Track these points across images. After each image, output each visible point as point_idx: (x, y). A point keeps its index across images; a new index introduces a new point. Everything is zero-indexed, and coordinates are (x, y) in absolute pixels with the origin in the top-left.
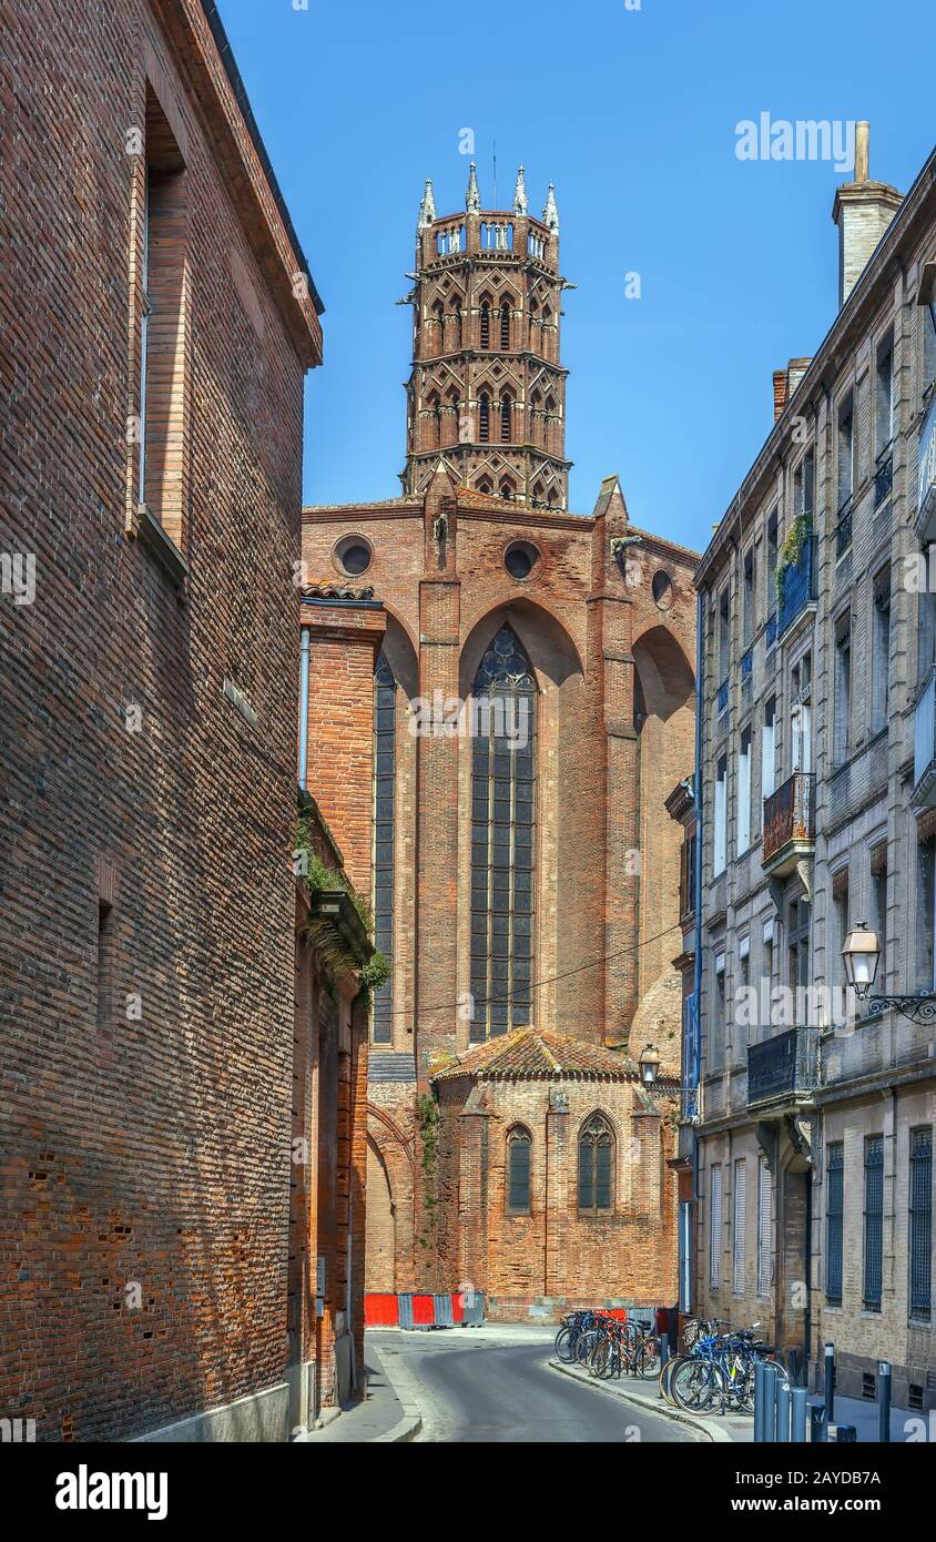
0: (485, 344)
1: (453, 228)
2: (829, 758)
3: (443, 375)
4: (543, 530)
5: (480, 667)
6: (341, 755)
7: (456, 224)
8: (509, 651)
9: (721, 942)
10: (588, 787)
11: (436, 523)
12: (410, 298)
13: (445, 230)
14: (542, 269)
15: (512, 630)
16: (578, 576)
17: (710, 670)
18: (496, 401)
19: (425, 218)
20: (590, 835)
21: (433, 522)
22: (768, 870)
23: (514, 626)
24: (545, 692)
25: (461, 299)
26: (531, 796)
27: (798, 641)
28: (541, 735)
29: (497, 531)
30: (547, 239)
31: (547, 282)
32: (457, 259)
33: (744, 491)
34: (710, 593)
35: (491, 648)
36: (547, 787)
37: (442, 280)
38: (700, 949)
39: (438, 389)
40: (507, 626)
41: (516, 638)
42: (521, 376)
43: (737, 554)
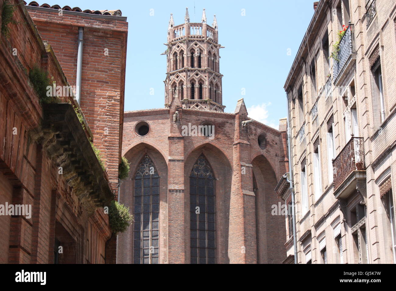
0: (192, 66)
1: (180, 28)
2: (371, 126)
3: (177, 77)
4: (215, 118)
5: (192, 170)
6: (101, 99)
7: (182, 27)
8: (203, 164)
9: (309, 246)
10: (236, 215)
11: (174, 115)
12: (166, 52)
13: (178, 29)
14: (212, 41)
15: (204, 156)
16: (229, 135)
17: (294, 124)
18: (197, 85)
19: (170, 25)
20: (238, 234)
21: (173, 115)
22: (338, 195)
23: (205, 155)
24: (218, 179)
25: (183, 51)
26: (214, 220)
27: (346, 80)
28: (217, 196)
29: (198, 119)
30: (214, 32)
31: (214, 46)
32: (182, 38)
33: (309, 31)
34: (292, 91)
35: (196, 163)
36: (220, 216)
37: (177, 45)
38: (297, 253)
39: (176, 82)
40: (202, 155)
41: (206, 159)
42: (206, 76)
43: (306, 65)
